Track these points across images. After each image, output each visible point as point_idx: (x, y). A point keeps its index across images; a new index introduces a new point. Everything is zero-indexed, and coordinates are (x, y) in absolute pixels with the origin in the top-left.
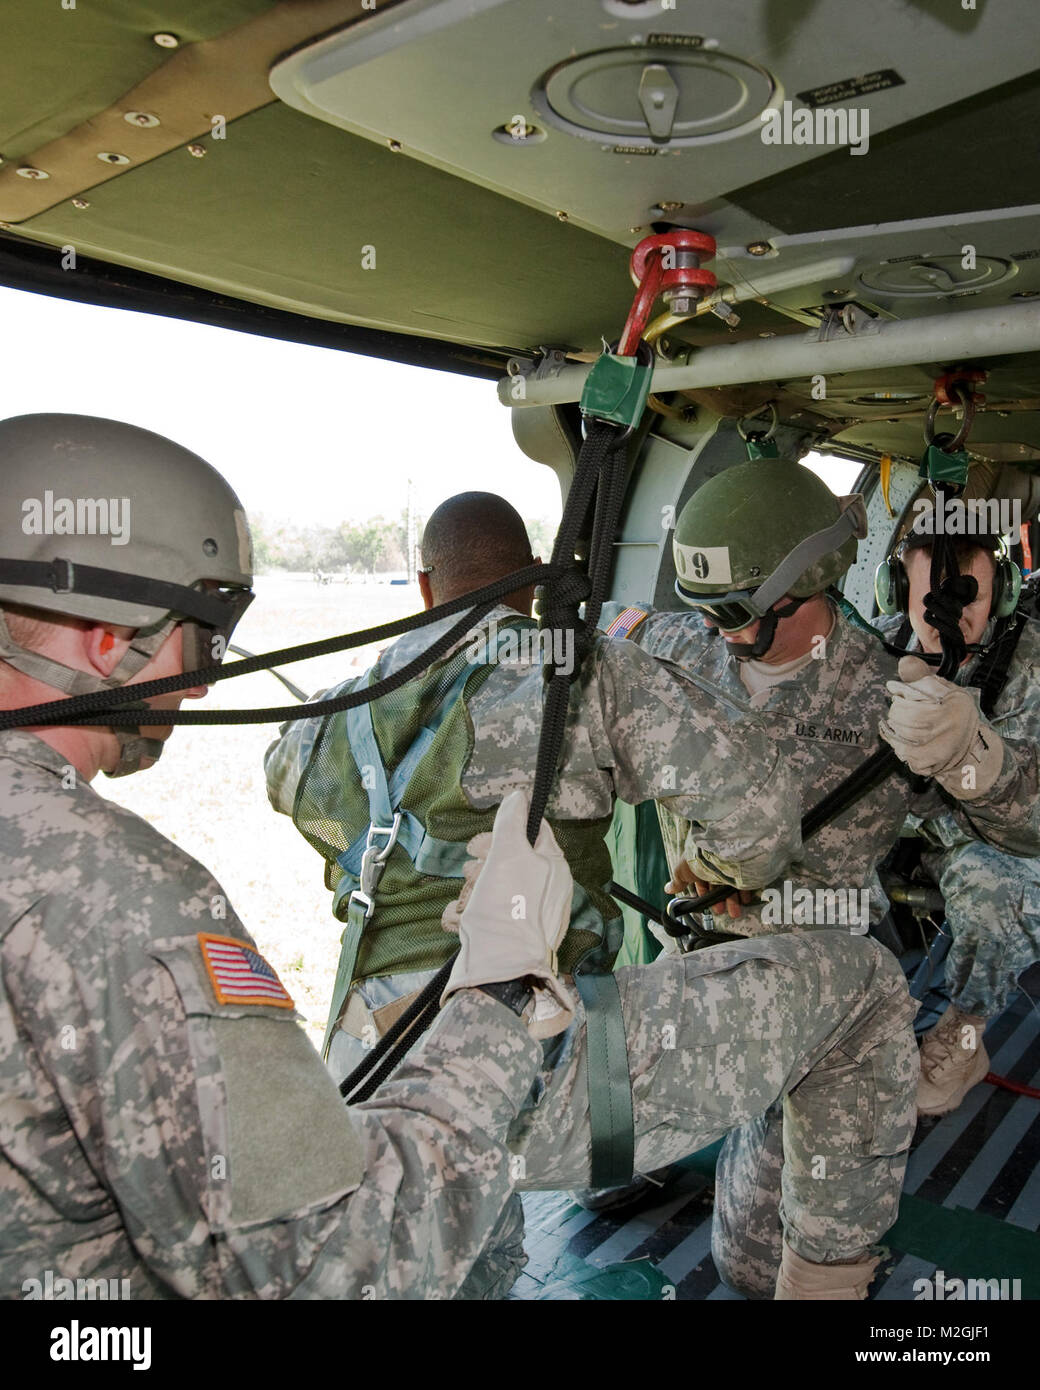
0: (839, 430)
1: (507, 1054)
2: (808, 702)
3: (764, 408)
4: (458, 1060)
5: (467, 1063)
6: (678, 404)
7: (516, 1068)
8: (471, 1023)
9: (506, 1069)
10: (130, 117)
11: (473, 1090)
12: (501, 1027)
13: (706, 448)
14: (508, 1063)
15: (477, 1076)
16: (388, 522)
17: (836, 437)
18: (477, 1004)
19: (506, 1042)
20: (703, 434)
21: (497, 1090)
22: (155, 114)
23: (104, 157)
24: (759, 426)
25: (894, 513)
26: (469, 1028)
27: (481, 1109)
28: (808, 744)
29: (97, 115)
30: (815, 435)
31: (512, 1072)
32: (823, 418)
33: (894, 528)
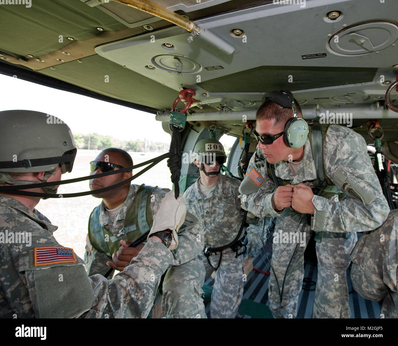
0: (230, 131)
1: (160, 256)
2: (218, 192)
3: (214, 125)
4: (145, 258)
5: (147, 259)
6: (196, 123)
7: (163, 259)
8: (151, 248)
9: (159, 260)
10: (63, 53)
11: (148, 266)
12: (159, 248)
13: (202, 133)
14: (160, 258)
15: (150, 262)
16: (141, 141)
17: (230, 132)
18: (153, 242)
19: (160, 252)
20: (201, 129)
21: (156, 265)
22: (69, 53)
23: (58, 60)
24: (213, 129)
25: (242, 149)
26: (150, 249)
27: (150, 271)
28: (221, 201)
29: (56, 51)
30: (225, 131)
31: (161, 260)
32: (226, 128)
33: (242, 151)
